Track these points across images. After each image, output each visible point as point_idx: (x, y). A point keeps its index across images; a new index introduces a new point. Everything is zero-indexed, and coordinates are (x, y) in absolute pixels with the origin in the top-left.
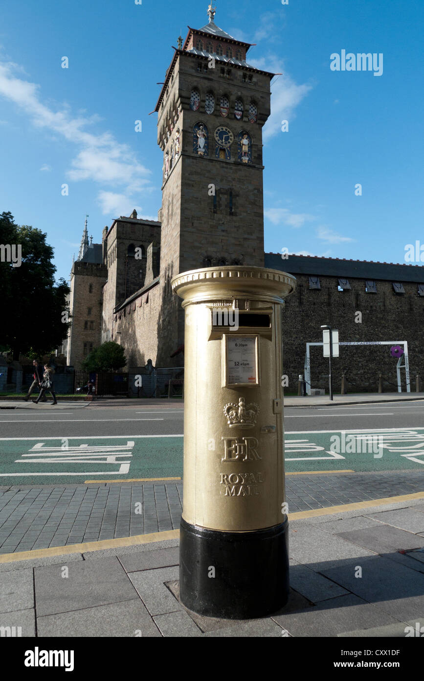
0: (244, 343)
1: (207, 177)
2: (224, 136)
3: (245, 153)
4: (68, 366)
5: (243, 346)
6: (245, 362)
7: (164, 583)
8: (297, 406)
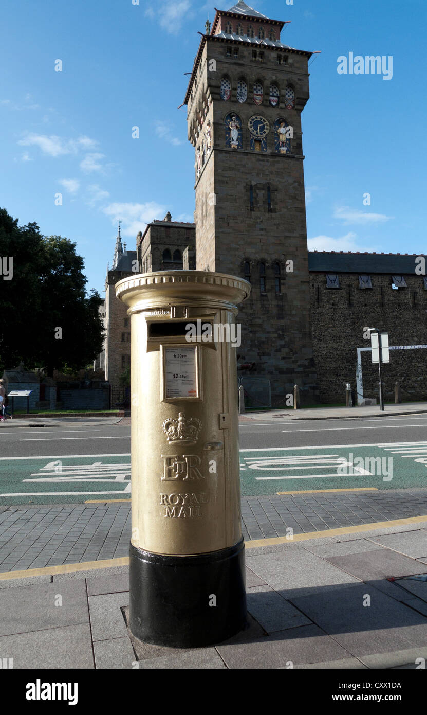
0: (183, 354)
1: (242, 172)
2: (259, 126)
3: (283, 143)
4: (107, 381)
5: (183, 356)
6: (185, 374)
7: (121, 608)
8: (338, 418)
